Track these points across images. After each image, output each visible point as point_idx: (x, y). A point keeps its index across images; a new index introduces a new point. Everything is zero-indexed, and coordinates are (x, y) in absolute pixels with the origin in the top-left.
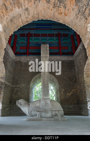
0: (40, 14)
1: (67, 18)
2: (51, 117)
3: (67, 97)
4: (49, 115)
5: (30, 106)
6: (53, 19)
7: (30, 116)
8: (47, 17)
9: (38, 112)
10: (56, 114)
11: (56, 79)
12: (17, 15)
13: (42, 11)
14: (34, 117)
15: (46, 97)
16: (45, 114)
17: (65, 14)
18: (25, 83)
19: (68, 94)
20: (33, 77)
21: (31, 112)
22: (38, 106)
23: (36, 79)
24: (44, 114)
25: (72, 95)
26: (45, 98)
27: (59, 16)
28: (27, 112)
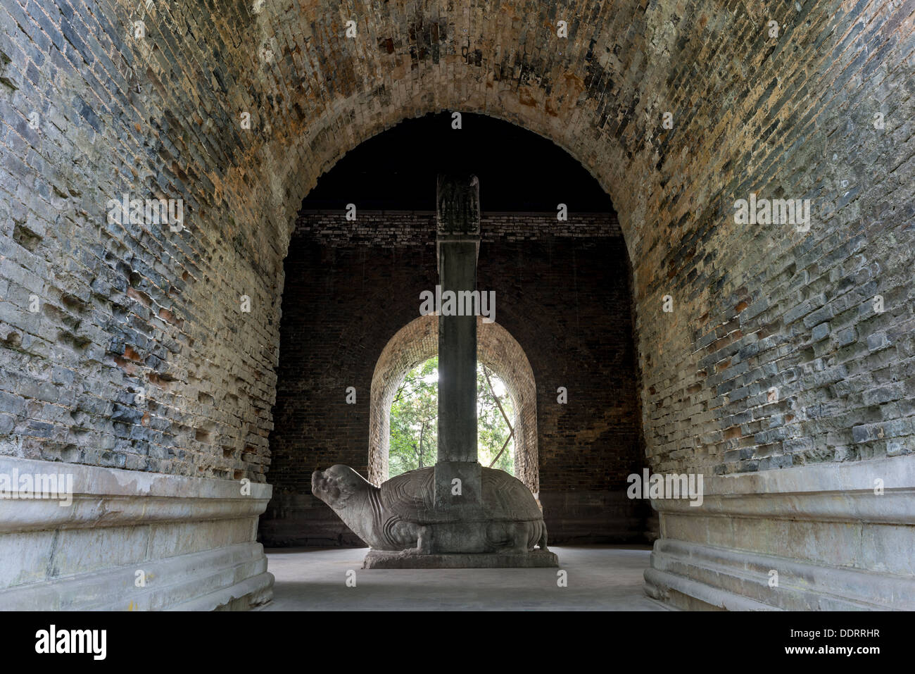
0: (437, 96)
1: (555, 122)
2: (485, 552)
3: (575, 448)
4: (475, 539)
5: (383, 498)
6: (498, 113)
7: (384, 549)
8: (467, 104)
9: (424, 529)
10: (508, 536)
11: (518, 346)
12: (340, 117)
13: (445, 88)
14: (401, 553)
15: (463, 459)
16: (453, 537)
17: (547, 108)
18: (345, 368)
19: (584, 434)
20: (389, 338)
21: (390, 526)
22: (420, 501)
23: (406, 341)
24: (449, 535)
25: (605, 438)
26: (454, 459)
27: (524, 110)
28: (369, 528)
